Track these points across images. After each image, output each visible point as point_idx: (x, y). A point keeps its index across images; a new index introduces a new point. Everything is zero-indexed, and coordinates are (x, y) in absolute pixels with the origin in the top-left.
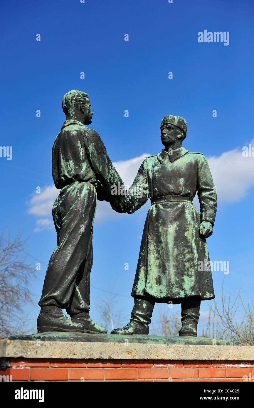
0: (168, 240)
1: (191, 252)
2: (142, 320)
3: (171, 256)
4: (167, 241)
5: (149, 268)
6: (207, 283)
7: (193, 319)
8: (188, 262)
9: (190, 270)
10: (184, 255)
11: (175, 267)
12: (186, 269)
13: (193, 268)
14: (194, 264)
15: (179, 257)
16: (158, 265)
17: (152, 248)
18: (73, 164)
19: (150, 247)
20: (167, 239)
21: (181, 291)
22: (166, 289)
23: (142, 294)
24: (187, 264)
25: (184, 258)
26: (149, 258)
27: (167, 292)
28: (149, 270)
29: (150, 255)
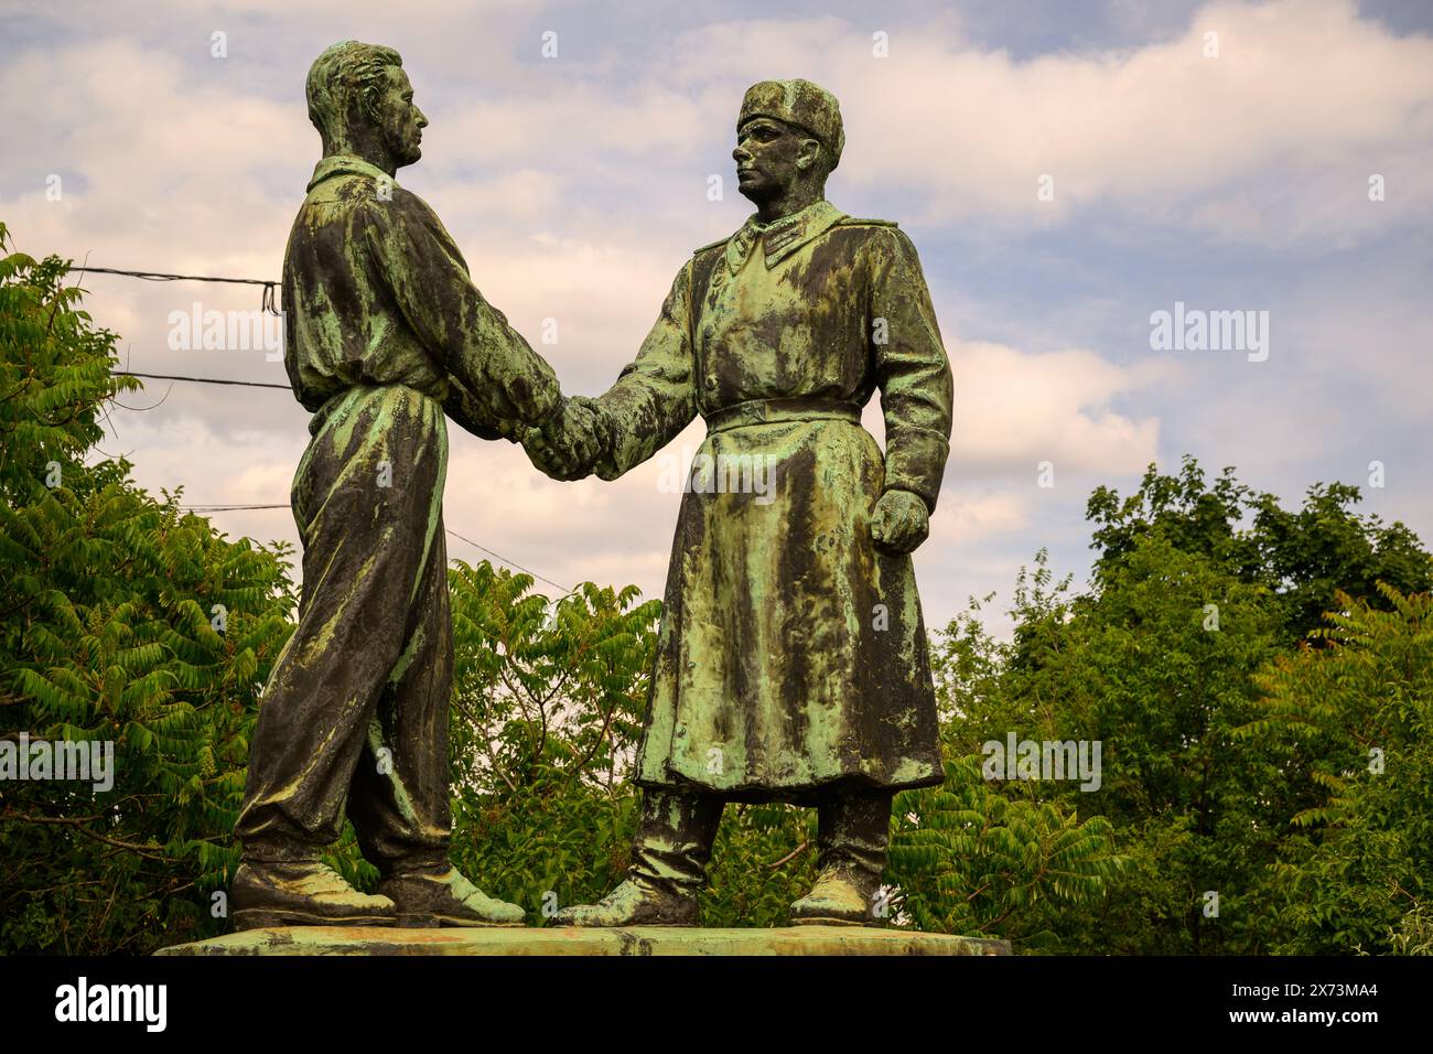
0: (748, 572)
1: (833, 613)
2: (665, 871)
3: (761, 632)
4: (745, 575)
5: (685, 680)
6: (908, 726)
7: (854, 860)
8: (822, 650)
9: (828, 680)
10: (810, 623)
11: (775, 673)
12: (816, 679)
13: (839, 674)
14: (842, 655)
15: (792, 633)
16: (718, 665)
17: (696, 603)
18: (338, 323)
19: (690, 599)
20: (746, 567)
21: (800, 760)
22: (745, 753)
23: (661, 779)
24: (819, 659)
25: (810, 635)
26: (683, 642)
27: (747, 767)
28: (684, 688)
29: (689, 629)
